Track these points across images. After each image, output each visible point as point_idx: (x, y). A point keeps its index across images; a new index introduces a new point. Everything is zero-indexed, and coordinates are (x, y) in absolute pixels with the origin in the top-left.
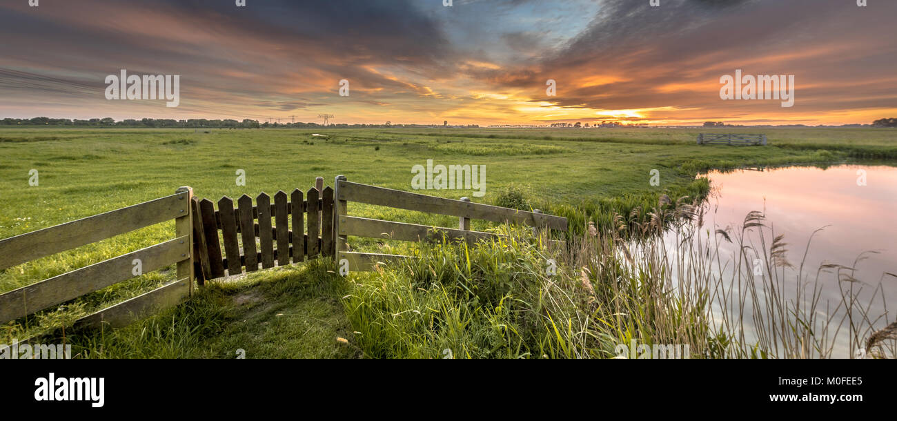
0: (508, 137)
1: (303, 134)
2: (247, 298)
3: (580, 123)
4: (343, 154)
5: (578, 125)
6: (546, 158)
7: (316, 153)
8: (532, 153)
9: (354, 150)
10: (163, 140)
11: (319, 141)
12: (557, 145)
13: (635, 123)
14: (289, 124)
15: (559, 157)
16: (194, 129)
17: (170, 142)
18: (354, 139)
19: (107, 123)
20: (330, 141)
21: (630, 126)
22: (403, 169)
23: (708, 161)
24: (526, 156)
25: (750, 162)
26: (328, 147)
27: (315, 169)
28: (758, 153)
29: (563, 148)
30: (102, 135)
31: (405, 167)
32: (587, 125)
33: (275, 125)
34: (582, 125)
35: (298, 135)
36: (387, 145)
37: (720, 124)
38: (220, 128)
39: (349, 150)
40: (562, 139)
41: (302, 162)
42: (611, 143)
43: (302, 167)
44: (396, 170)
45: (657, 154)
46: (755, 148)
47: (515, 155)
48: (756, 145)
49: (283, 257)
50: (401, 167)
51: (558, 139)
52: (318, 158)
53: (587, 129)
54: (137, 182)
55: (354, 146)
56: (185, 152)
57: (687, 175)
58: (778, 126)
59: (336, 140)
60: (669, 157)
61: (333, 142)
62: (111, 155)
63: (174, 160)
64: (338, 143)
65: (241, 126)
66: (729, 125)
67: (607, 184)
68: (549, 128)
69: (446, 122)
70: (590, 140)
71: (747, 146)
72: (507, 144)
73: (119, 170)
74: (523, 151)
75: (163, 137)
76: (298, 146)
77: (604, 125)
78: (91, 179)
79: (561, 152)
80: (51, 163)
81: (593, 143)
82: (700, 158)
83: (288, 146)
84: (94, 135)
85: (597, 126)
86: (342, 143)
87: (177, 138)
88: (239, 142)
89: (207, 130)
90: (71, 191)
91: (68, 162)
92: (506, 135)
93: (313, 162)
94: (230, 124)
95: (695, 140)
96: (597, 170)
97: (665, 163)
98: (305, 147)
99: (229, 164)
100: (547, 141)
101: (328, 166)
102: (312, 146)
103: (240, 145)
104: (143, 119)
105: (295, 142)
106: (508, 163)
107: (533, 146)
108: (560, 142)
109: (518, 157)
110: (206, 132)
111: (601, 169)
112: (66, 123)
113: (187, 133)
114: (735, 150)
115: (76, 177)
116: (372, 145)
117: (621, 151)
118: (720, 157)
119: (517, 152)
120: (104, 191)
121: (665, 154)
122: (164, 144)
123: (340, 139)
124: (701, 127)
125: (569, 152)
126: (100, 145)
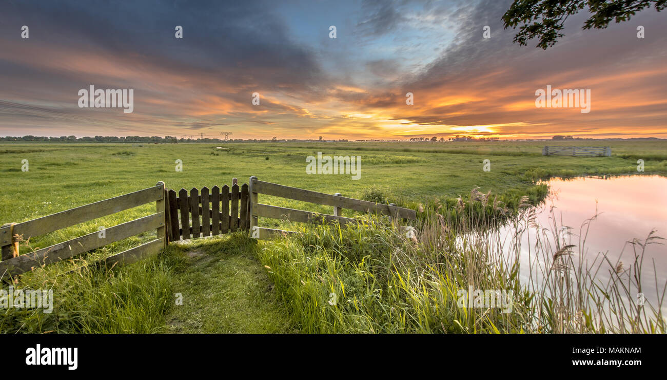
0: (373, 150)
1: (210, 147)
2: (195, 254)
3: (436, 138)
4: (241, 163)
5: (434, 139)
6: (405, 167)
7: (221, 162)
8: (393, 163)
9: (250, 159)
10: (112, 152)
11: (223, 152)
12: (414, 156)
13: (486, 137)
14: (199, 139)
15: (416, 166)
16: (131, 144)
17: (117, 154)
18: (249, 151)
19: (72, 139)
20: (231, 152)
21: (481, 140)
22: (289, 174)
23: (550, 170)
24: (387, 165)
25: (592, 171)
26: (229, 157)
27: (224, 174)
28: (600, 163)
29: (419, 159)
30: (71, 148)
31: (290, 173)
32: (442, 139)
33: (189, 140)
34: (438, 139)
35: (206, 148)
36: (274, 156)
37: (570, 138)
38: (149, 143)
39: (245, 160)
40: (419, 151)
41: (213, 169)
42: (463, 155)
43: (214, 172)
44: (283, 175)
45: (503, 164)
46: (598, 158)
47: (377, 164)
48: (600, 156)
49: (215, 229)
50: (287, 173)
51: (415, 151)
52: (224, 165)
53: (442, 143)
54: (107, 181)
55: (249, 157)
56: (129, 161)
57: (527, 182)
58: (628, 139)
59: (235, 152)
60: (514, 166)
61: (233, 154)
62: (81, 162)
63: (123, 166)
64: (237, 154)
65: (164, 141)
66: (578, 139)
67: (454, 188)
68: (408, 142)
69: (321, 138)
70: (444, 152)
71: (592, 157)
72: (372, 155)
73: (91, 173)
74: (385, 161)
75: (111, 150)
76: (208, 156)
77: (458, 139)
78: (77, 179)
79: (418, 162)
80: (48, 168)
81: (446, 154)
82: (543, 167)
83: (200, 157)
84: (65, 148)
85: (451, 140)
86: (239, 154)
87: (121, 150)
88: (165, 154)
89: (141, 144)
90: (68, 187)
91: (56, 167)
92: (371, 147)
93: (221, 168)
94: (156, 140)
95: (540, 152)
96: (447, 176)
97: (510, 172)
98: (212, 157)
99: (162, 169)
100: (406, 153)
101: (233, 171)
102: (218, 157)
103: (166, 156)
104: (96, 137)
105: (205, 154)
106: (373, 170)
107: (393, 157)
108: (417, 154)
109: (380, 165)
110: (140, 146)
111: (451, 176)
112: (45, 140)
113: (128, 147)
114: (579, 160)
115: (67, 177)
116: (263, 156)
117: (470, 161)
118: (562, 166)
119: (379, 162)
120: (88, 187)
121: (511, 163)
122: (113, 155)
123: (238, 151)
124: (550, 140)
125: (425, 162)
126: (72, 155)
